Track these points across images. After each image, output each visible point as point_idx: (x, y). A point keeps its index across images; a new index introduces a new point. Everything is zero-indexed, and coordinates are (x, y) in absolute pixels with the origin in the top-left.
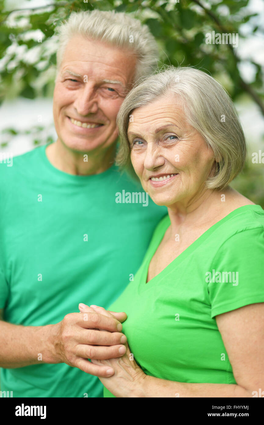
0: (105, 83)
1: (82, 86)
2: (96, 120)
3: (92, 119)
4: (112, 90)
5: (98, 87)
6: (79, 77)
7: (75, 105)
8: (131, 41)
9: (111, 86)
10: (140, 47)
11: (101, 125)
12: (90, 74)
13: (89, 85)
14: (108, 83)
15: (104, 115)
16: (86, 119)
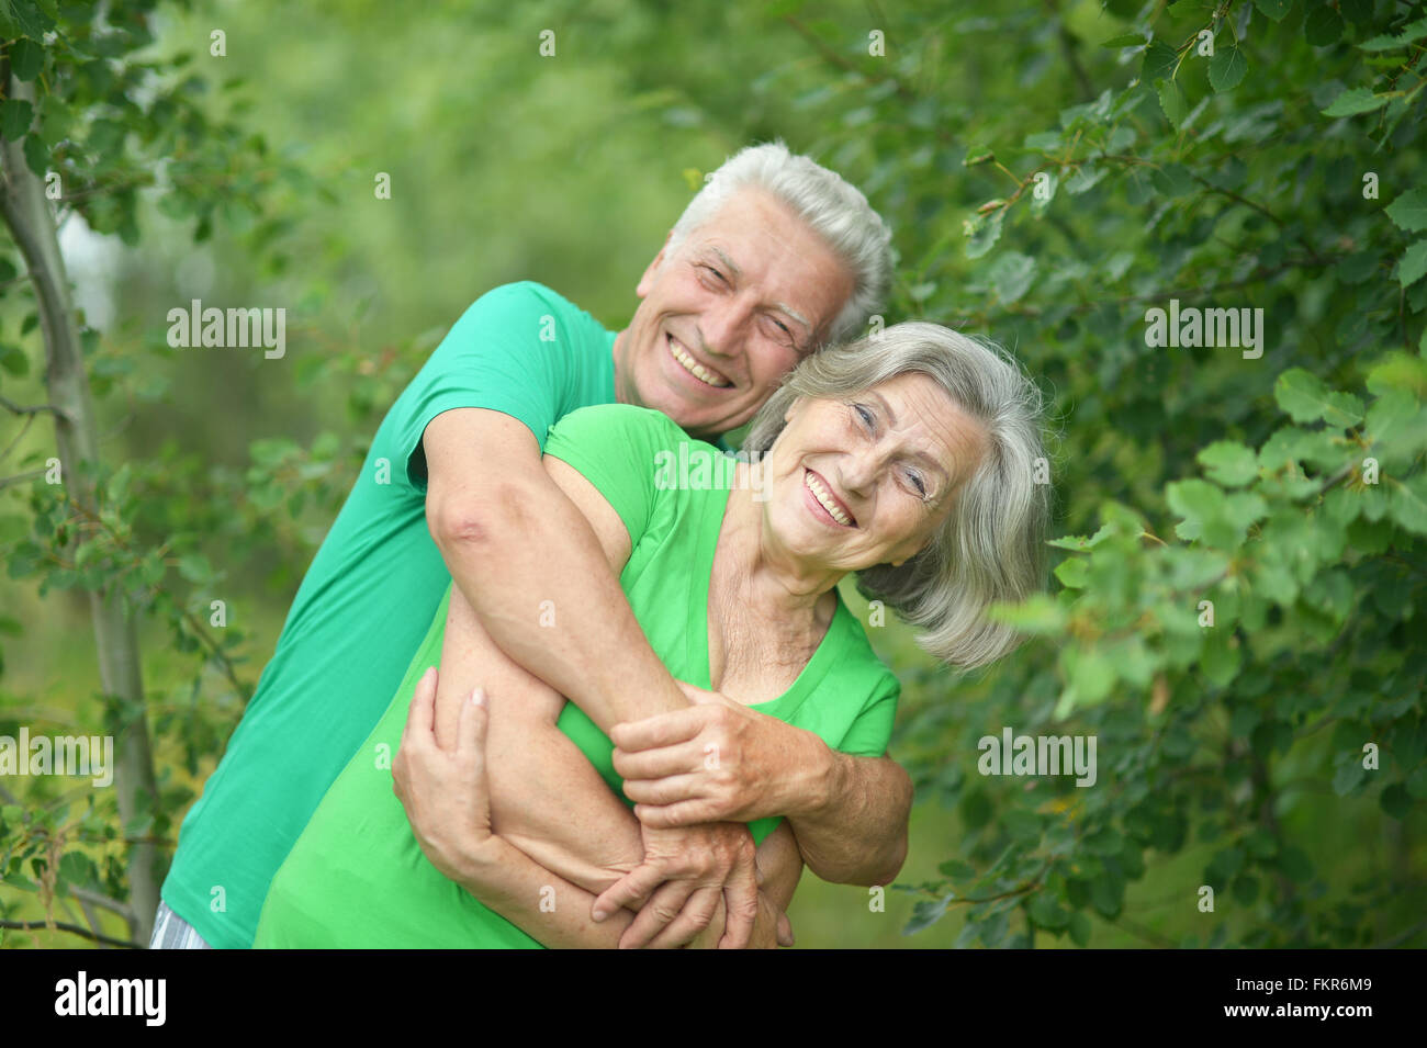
0: (778, 309)
1: (730, 292)
2: (727, 371)
3: (719, 365)
4: (783, 327)
5: (760, 309)
6: (733, 270)
7: (702, 322)
8: (862, 255)
9: (785, 321)
10: (865, 275)
11: (729, 384)
12: (759, 279)
13: (747, 297)
14: (784, 313)
15: (748, 370)
16: (708, 360)
